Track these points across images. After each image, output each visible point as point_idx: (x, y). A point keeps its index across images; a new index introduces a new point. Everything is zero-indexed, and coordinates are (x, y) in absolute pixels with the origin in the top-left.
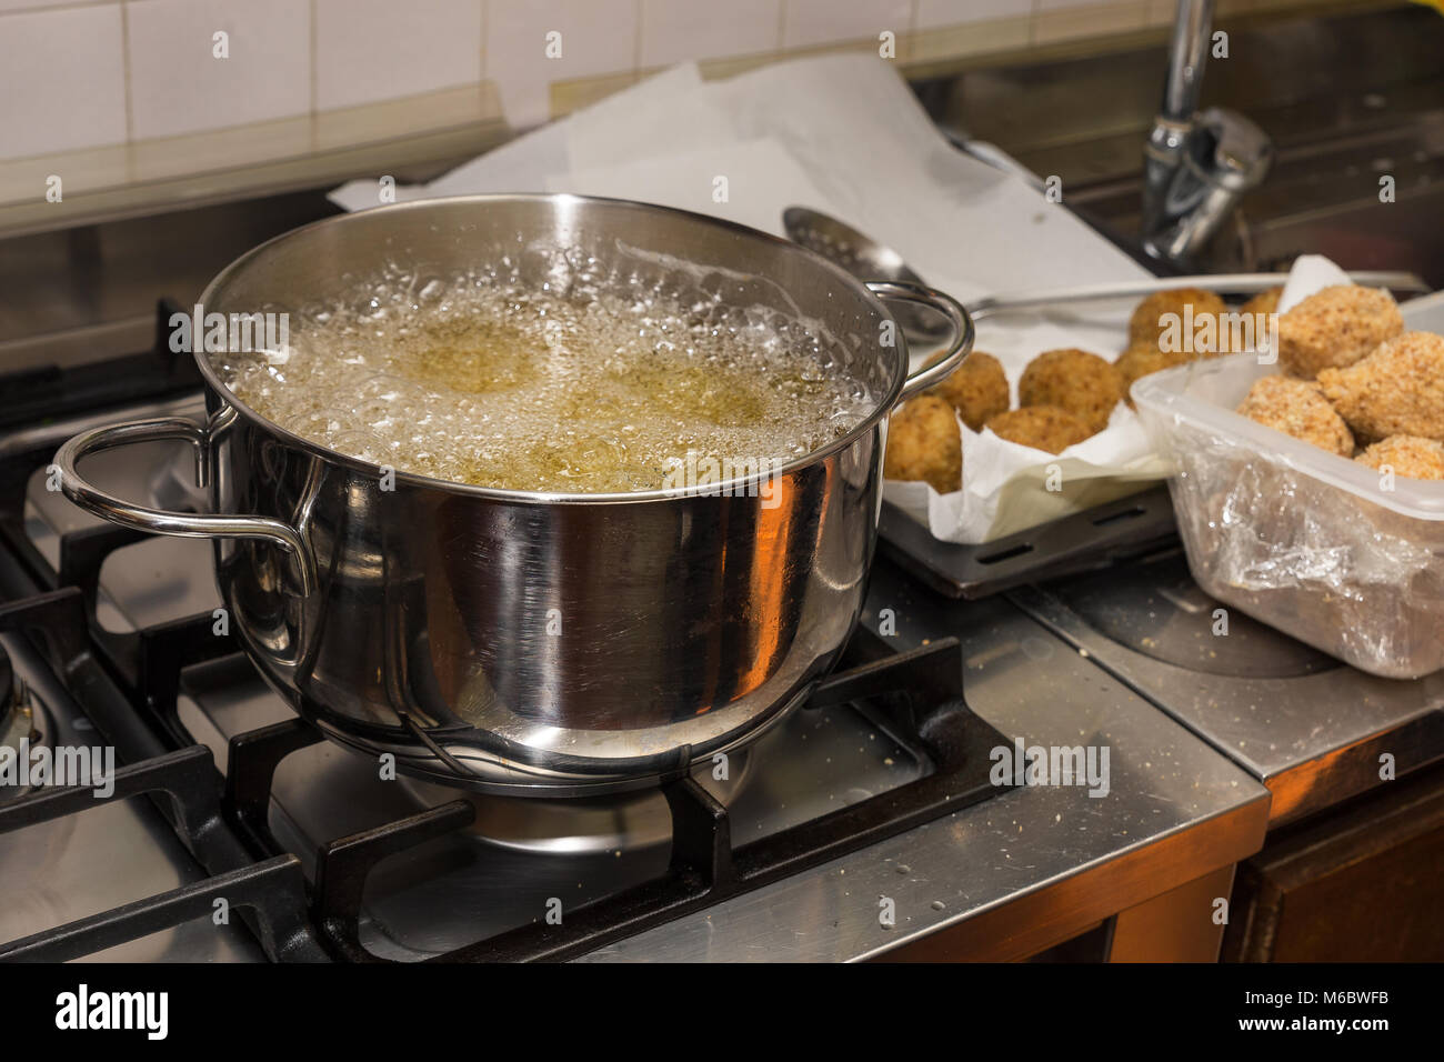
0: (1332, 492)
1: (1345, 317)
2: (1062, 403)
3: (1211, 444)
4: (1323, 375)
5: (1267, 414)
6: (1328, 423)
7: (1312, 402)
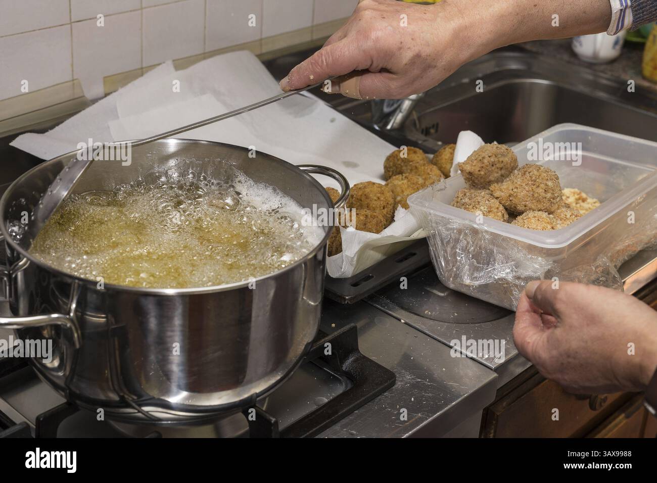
0: (505, 239)
1: (492, 159)
2: (368, 207)
3: (449, 223)
4: (492, 187)
5: (471, 207)
6: (498, 208)
7: (489, 200)
